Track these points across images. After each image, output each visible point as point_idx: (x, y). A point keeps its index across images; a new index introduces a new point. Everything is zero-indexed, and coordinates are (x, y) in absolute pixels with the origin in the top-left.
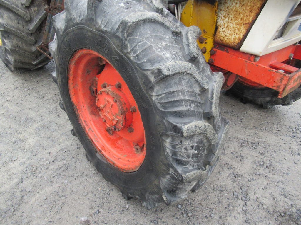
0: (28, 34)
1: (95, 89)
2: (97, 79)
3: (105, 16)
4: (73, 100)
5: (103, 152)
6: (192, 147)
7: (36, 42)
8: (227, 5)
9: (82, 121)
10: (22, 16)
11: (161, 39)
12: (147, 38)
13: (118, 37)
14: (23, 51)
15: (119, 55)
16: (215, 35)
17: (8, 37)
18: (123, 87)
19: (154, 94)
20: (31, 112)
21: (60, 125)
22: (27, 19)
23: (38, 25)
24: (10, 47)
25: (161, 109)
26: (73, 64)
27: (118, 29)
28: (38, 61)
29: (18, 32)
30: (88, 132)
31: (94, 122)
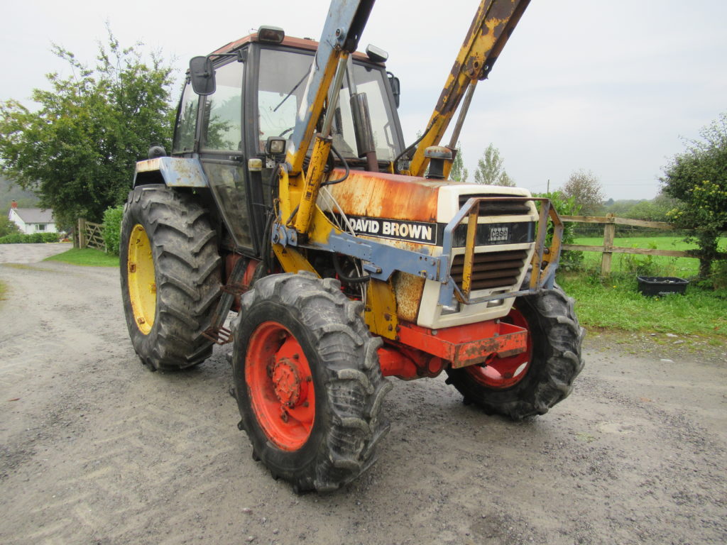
0: (193, 317)
1: (272, 368)
2: (276, 357)
3: (287, 294)
4: (248, 380)
5: (275, 439)
6: (349, 393)
7: (199, 328)
8: (401, 285)
9: (255, 406)
10: (192, 295)
11: (326, 309)
12: (316, 309)
13: (295, 308)
14: (180, 339)
15: (296, 322)
16: (397, 311)
17: (168, 321)
18: (300, 358)
19: (319, 349)
20: (181, 416)
21: (220, 430)
22: (196, 299)
23: (207, 307)
24: (167, 333)
25: (324, 360)
26: (254, 338)
27: (295, 303)
28: (195, 354)
29: (183, 314)
30: (260, 417)
31: (268, 407)
